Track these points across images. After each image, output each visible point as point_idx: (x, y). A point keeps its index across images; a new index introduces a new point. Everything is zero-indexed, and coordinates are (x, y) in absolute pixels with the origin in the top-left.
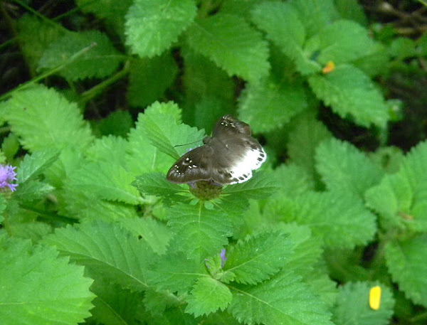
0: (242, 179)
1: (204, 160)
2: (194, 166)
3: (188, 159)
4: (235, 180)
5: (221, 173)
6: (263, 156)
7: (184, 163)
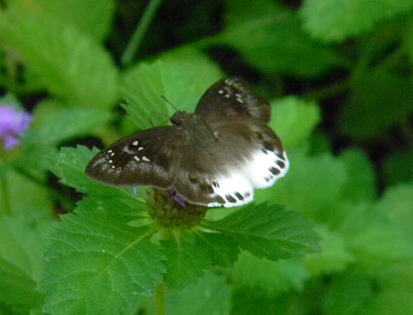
0: (232, 200)
1: (168, 152)
2: (145, 158)
3: (136, 143)
4: (219, 199)
5: (194, 181)
6: (282, 165)
7: (126, 149)
